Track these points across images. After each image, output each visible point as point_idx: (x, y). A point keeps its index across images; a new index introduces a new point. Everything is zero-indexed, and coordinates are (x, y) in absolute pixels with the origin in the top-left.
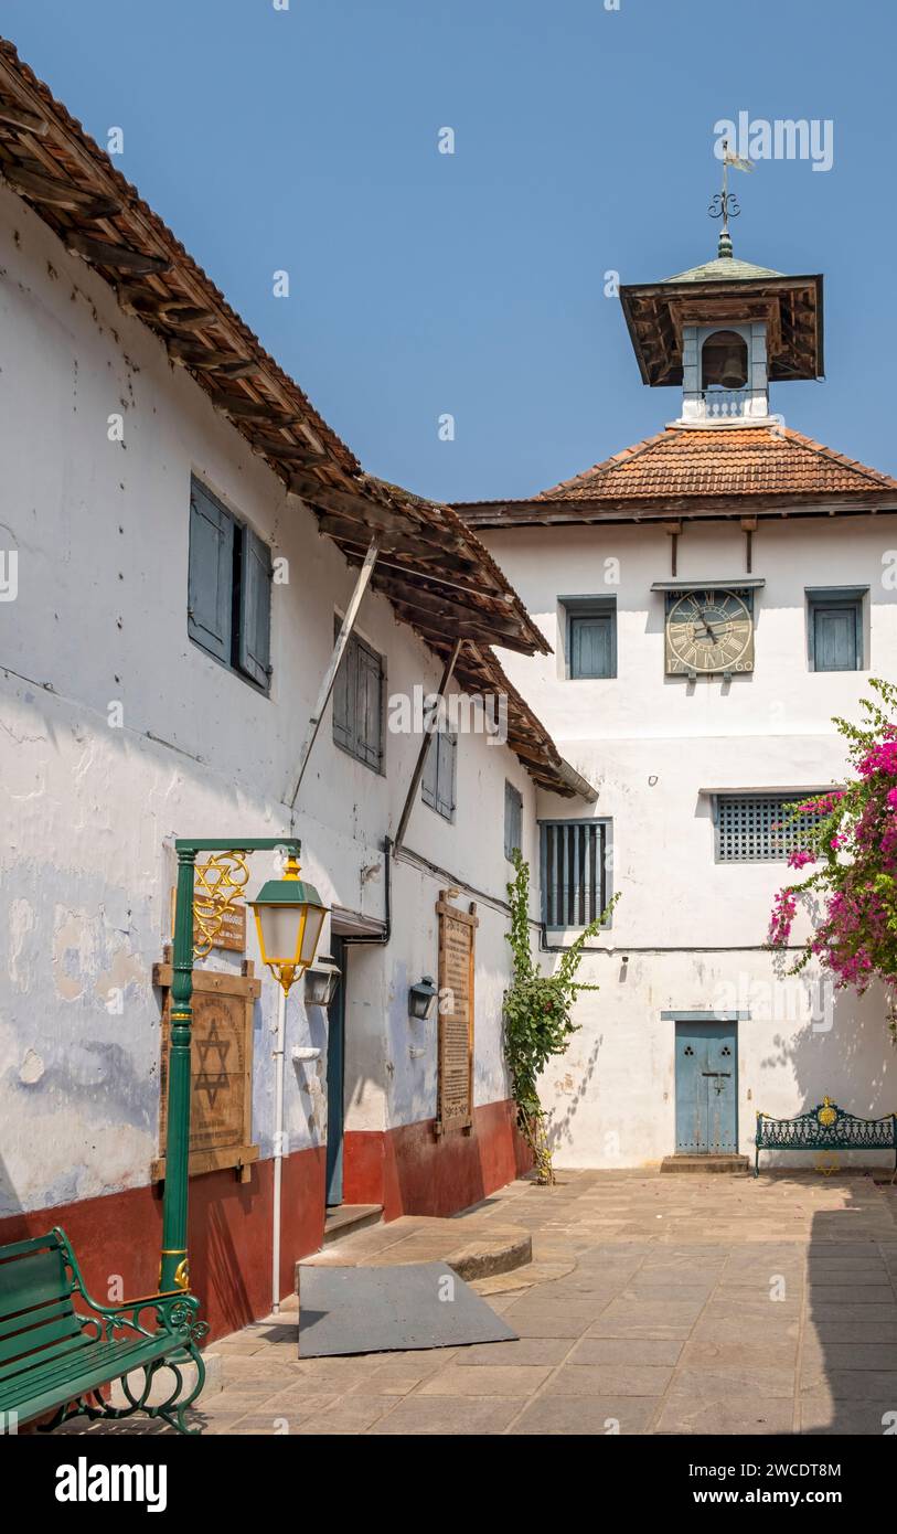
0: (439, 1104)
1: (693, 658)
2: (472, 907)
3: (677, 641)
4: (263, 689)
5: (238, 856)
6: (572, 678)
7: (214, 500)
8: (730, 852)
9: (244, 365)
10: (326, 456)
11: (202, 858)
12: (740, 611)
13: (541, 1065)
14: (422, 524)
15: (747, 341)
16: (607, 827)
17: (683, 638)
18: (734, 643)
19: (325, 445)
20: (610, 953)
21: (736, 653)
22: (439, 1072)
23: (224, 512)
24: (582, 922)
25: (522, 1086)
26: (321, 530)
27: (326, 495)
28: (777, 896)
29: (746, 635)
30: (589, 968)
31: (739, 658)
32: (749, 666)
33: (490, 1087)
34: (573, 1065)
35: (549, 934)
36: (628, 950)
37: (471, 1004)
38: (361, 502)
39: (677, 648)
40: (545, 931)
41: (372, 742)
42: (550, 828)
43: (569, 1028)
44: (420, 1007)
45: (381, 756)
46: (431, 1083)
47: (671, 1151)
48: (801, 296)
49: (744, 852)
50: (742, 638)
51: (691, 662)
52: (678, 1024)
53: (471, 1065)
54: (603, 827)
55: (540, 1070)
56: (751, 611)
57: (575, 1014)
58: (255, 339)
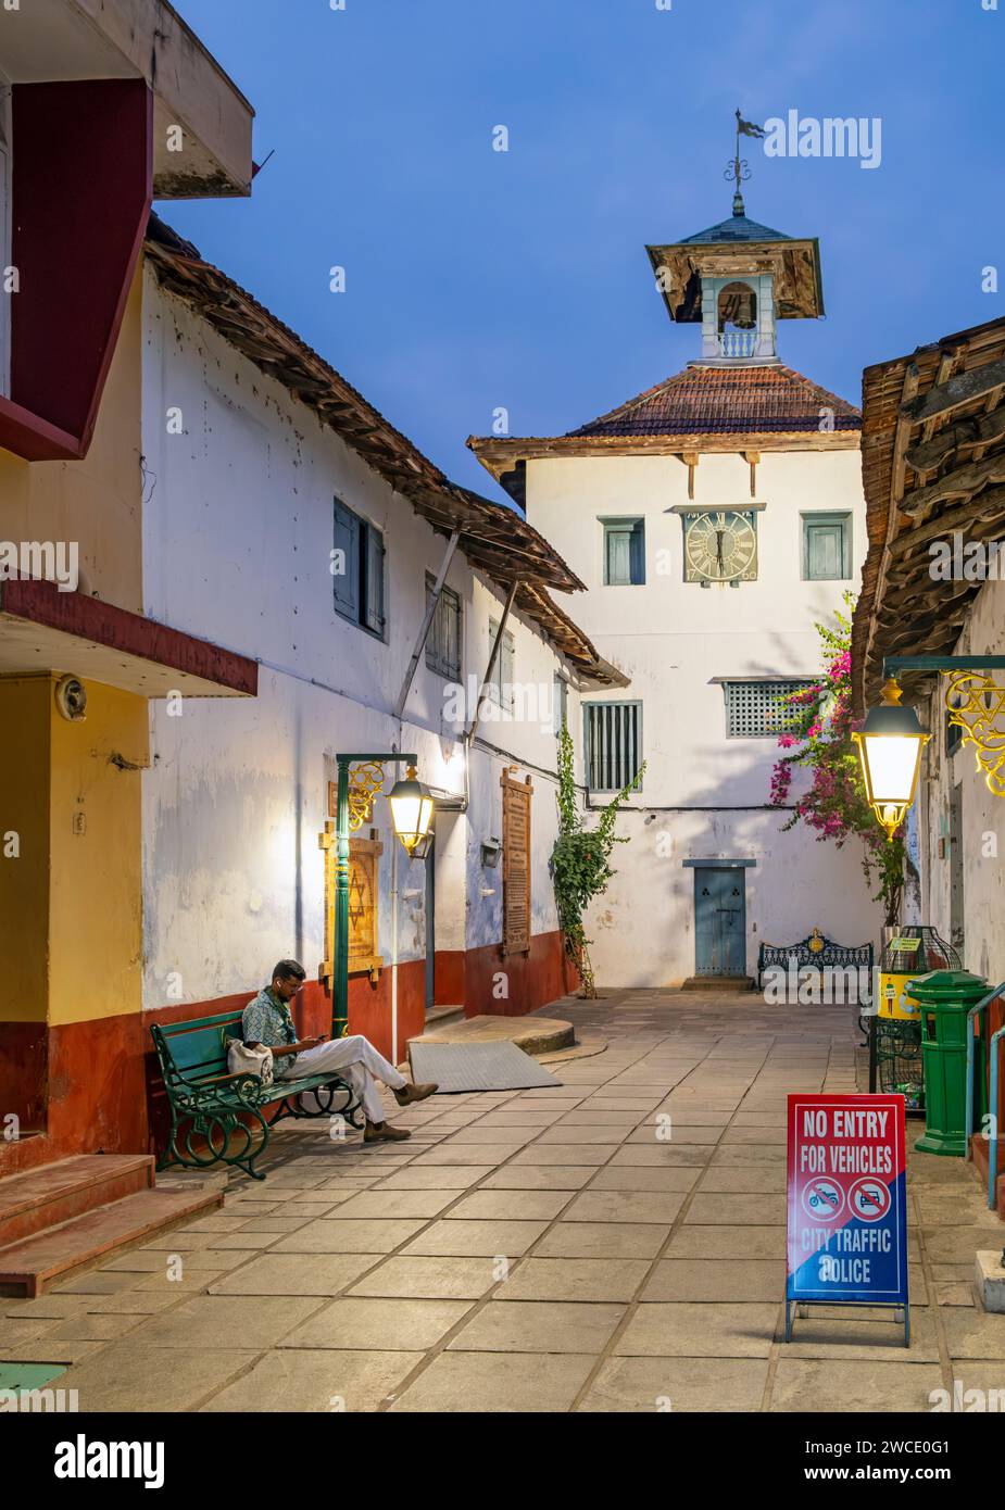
0: (505, 933)
1: (707, 568)
2: (528, 779)
3: (694, 554)
4: (380, 636)
5: (378, 764)
6: (609, 583)
7: (347, 510)
8: (738, 729)
9: (372, 430)
10: (423, 474)
11: (353, 765)
12: (745, 530)
13: (585, 902)
14: (490, 517)
15: (757, 291)
16: (638, 708)
17: (700, 552)
18: (742, 557)
19: (422, 467)
20: (641, 811)
21: (742, 565)
22: (504, 908)
23: (354, 516)
24: (618, 786)
25: (569, 918)
26: (416, 513)
27: (421, 494)
28: (775, 766)
29: (750, 550)
30: (623, 824)
31: (745, 569)
32: (753, 575)
33: (544, 919)
34: (612, 903)
35: (591, 796)
36: (655, 809)
37: (528, 855)
38: (446, 501)
39: (694, 560)
40: (588, 793)
41: (452, 661)
42: (592, 709)
43: (608, 873)
44: (490, 858)
45: (459, 670)
46: (498, 917)
47: (691, 973)
48: (801, 255)
49: (750, 729)
50: (747, 551)
51: (706, 571)
52: (696, 869)
53: (528, 902)
54: (635, 708)
55: (584, 906)
56: (755, 530)
57: (612, 861)
58: (380, 415)
